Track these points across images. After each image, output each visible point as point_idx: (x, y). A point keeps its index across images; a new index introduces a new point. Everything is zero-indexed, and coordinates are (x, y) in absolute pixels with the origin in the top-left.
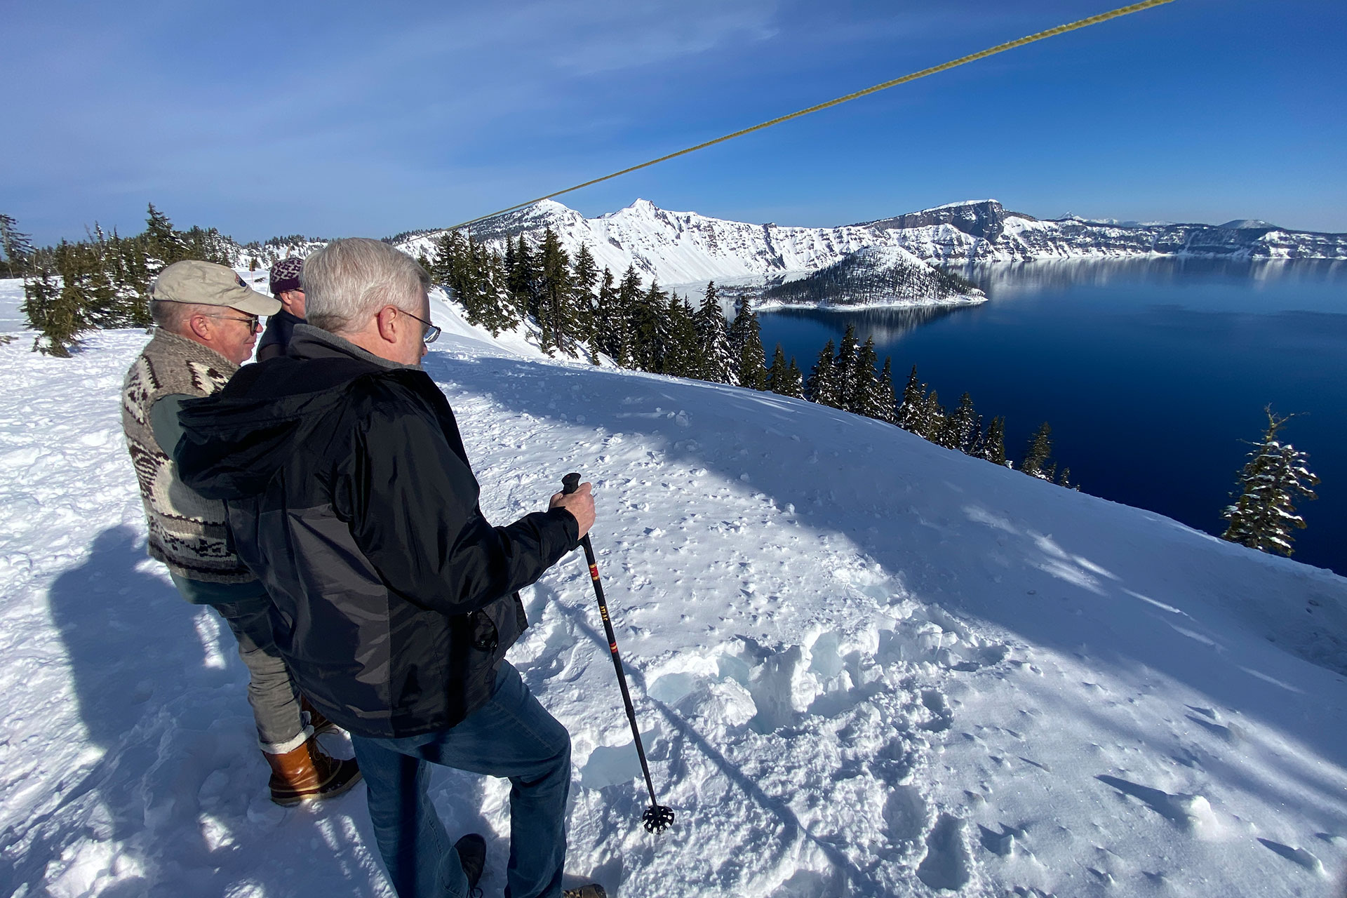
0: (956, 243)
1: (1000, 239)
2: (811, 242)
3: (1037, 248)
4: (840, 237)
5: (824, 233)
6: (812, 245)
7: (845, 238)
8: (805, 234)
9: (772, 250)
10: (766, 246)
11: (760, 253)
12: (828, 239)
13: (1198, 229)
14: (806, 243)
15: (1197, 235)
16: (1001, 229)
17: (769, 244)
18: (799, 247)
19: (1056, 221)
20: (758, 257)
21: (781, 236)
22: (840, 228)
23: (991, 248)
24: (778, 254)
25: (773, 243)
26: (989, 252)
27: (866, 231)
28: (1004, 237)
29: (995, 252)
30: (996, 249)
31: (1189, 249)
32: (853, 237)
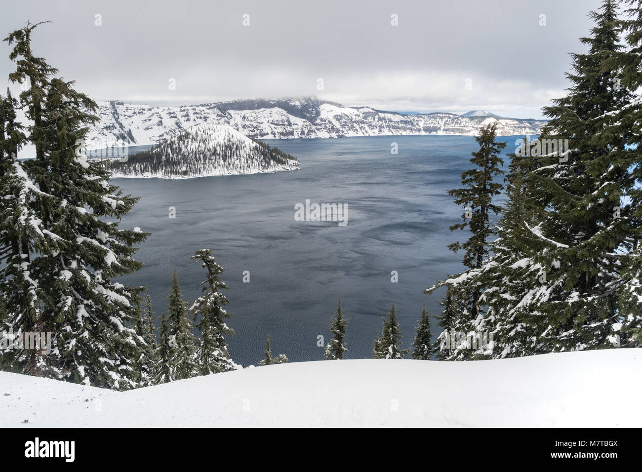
0: (286, 123)
1: (318, 121)
2: (159, 119)
3: (347, 129)
4: (187, 115)
5: (171, 111)
6: (161, 122)
7: (192, 117)
8: (153, 111)
9: (121, 126)
10: (114, 121)
11: (108, 128)
12: (175, 117)
13: (447, 117)
14: (155, 120)
15: (446, 121)
16: (318, 114)
17: (116, 119)
18: (148, 123)
19: (358, 108)
20: (105, 131)
21: (130, 113)
22: (186, 108)
23: (314, 128)
24: (126, 129)
25: (122, 119)
26: (312, 131)
27: (210, 111)
28: (322, 120)
29: (317, 131)
30: (316, 128)
31: (444, 130)
32: (198, 116)
